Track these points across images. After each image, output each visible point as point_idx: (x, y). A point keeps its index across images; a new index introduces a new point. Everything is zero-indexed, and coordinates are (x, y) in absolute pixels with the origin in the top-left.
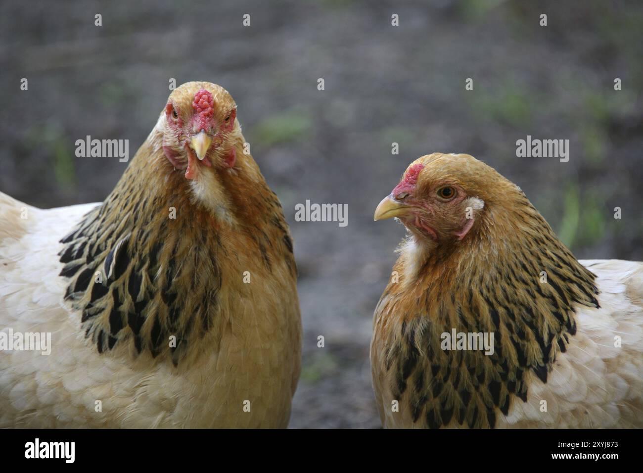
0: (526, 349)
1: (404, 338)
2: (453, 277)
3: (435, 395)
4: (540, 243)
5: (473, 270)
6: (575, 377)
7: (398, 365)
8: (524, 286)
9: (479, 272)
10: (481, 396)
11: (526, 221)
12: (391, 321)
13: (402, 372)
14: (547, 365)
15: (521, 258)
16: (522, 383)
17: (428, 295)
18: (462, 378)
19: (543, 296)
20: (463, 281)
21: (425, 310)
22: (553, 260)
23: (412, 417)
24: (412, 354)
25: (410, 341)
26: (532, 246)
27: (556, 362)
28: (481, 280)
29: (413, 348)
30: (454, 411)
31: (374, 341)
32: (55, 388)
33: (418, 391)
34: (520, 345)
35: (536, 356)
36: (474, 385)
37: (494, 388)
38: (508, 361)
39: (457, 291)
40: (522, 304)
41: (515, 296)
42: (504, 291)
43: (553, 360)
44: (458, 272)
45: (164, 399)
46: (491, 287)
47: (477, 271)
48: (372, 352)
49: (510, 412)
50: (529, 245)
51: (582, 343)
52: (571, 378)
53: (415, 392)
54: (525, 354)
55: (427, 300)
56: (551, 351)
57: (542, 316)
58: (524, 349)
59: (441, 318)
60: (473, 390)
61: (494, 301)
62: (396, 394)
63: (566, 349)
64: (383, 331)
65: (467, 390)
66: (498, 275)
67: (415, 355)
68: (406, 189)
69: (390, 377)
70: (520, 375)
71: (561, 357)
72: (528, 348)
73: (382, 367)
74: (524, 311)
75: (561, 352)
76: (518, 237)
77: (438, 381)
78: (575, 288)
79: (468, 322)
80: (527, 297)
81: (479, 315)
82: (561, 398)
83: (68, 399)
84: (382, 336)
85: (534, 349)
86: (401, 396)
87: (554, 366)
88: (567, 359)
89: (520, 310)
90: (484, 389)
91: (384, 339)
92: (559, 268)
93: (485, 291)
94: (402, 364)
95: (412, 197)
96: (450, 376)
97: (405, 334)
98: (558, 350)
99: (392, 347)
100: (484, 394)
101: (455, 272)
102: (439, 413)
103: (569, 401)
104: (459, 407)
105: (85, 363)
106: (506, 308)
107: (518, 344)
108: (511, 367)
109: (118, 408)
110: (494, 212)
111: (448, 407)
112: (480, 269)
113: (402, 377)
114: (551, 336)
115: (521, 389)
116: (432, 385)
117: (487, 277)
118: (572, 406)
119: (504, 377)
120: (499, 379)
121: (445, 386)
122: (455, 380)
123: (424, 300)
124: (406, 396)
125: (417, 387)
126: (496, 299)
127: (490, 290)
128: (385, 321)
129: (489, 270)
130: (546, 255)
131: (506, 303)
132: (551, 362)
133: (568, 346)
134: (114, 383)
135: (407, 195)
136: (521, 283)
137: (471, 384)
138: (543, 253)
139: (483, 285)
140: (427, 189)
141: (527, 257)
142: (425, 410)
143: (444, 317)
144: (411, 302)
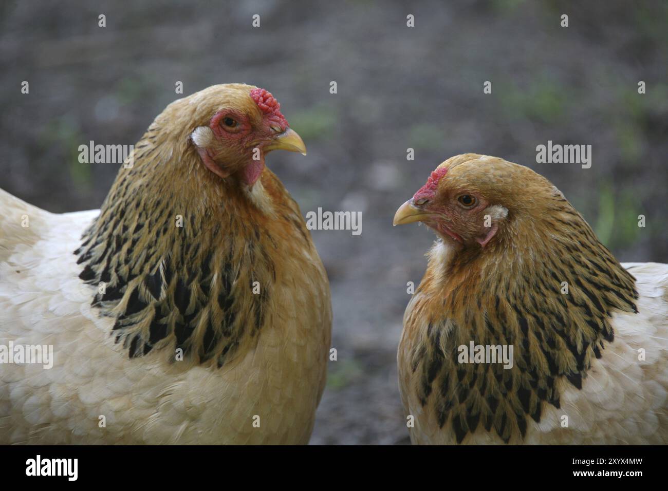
0: (556, 357)
1: (429, 339)
2: (478, 282)
3: (461, 401)
4: (573, 251)
5: (498, 277)
6: (612, 384)
7: (424, 367)
8: (554, 295)
9: (505, 279)
10: (510, 403)
11: (557, 228)
12: (419, 320)
13: (427, 374)
14: (582, 372)
15: (550, 266)
16: (554, 391)
17: (454, 298)
18: (488, 385)
19: (576, 304)
20: (488, 286)
21: (451, 313)
22: (587, 267)
23: (438, 423)
24: (436, 355)
25: (435, 341)
26: (562, 254)
27: (591, 369)
28: (508, 288)
29: (437, 350)
30: (481, 417)
31: (402, 341)
32: (70, 401)
33: (444, 395)
34: (551, 354)
35: (569, 363)
36: (501, 392)
37: (524, 396)
38: (537, 368)
39: (482, 296)
40: (552, 313)
41: (545, 304)
42: (533, 299)
43: (588, 367)
44: (483, 277)
45: (190, 408)
46: (518, 295)
47: (503, 278)
48: (400, 352)
49: (542, 419)
50: (559, 253)
51: (619, 349)
52: (607, 385)
53: (441, 396)
54: (556, 363)
55: (453, 302)
56: (585, 359)
57: (576, 325)
58: (555, 358)
59: (467, 322)
60: (501, 397)
61: (522, 309)
62: (422, 397)
63: (602, 355)
64: (411, 330)
65: (495, 396)
66: (526, 284)
67: (441, 358)
68: (427, 195)
69: (416, 378)
70: (551, 383)
71: (597, 363)
72: (559, 357)
73: (408, 369)
74: (555, 320)
75: (596, 359)
76: (545, 245)
77: (464, 386)
78: (612, 296)
79: (495, 328)
80: (558, 306)
81: (506, 322)
82: (597, 406)
83: (84, 412)
84: (410, 335)
85: (567, 358)
86: (426, 399)
87: (589, 373)
88: (603, 365)
89: (550, 319)
90: (513, 395)
91: (412, 339)
92: (594, 277)
93: (512, 299)
94: (427, 366)
95: (432, 204)
96: (477, 381)
97: (431, 335)
98: (592, 356)
99: (418, 348)
100: (513, 401)
101: (480, 277)
102: (465, 419)
103: (606, 408)
104: (486, 415)
105: (103, 374)
106: (535, 316)
107: (549, 353)
108: (541, 375)
109: (136, 420)
110: (518, 221)
111: (474, 412)
112: (506, 276)
113: (427, 380)
114: (585, 345)
115: (553, 396)
116: (458, 390)
117: (514, 285)
118: (608, 414)
119: (534, 384)
120: (529, 387)
121: (471, 392)
122: (481, 386)
123: (450, 302)
124: (432, 399)
125: (442, 391)
126: (524, 306)
127: (517, 298)
128: (414, 320)
129: (515, 278)
130: (579, 262)
131: (535, 312)
132: (587, 370)
133: (603, 352)
134: (134, 394)
135: (428, 201)
136: (551, 291)
137: (498, 390)
138: (576, 260)
139: (510, 292)
140: (447, 195)
141: (557, 265)
142: (451, 415)
143: (470, 321)
144: (438, 302)
